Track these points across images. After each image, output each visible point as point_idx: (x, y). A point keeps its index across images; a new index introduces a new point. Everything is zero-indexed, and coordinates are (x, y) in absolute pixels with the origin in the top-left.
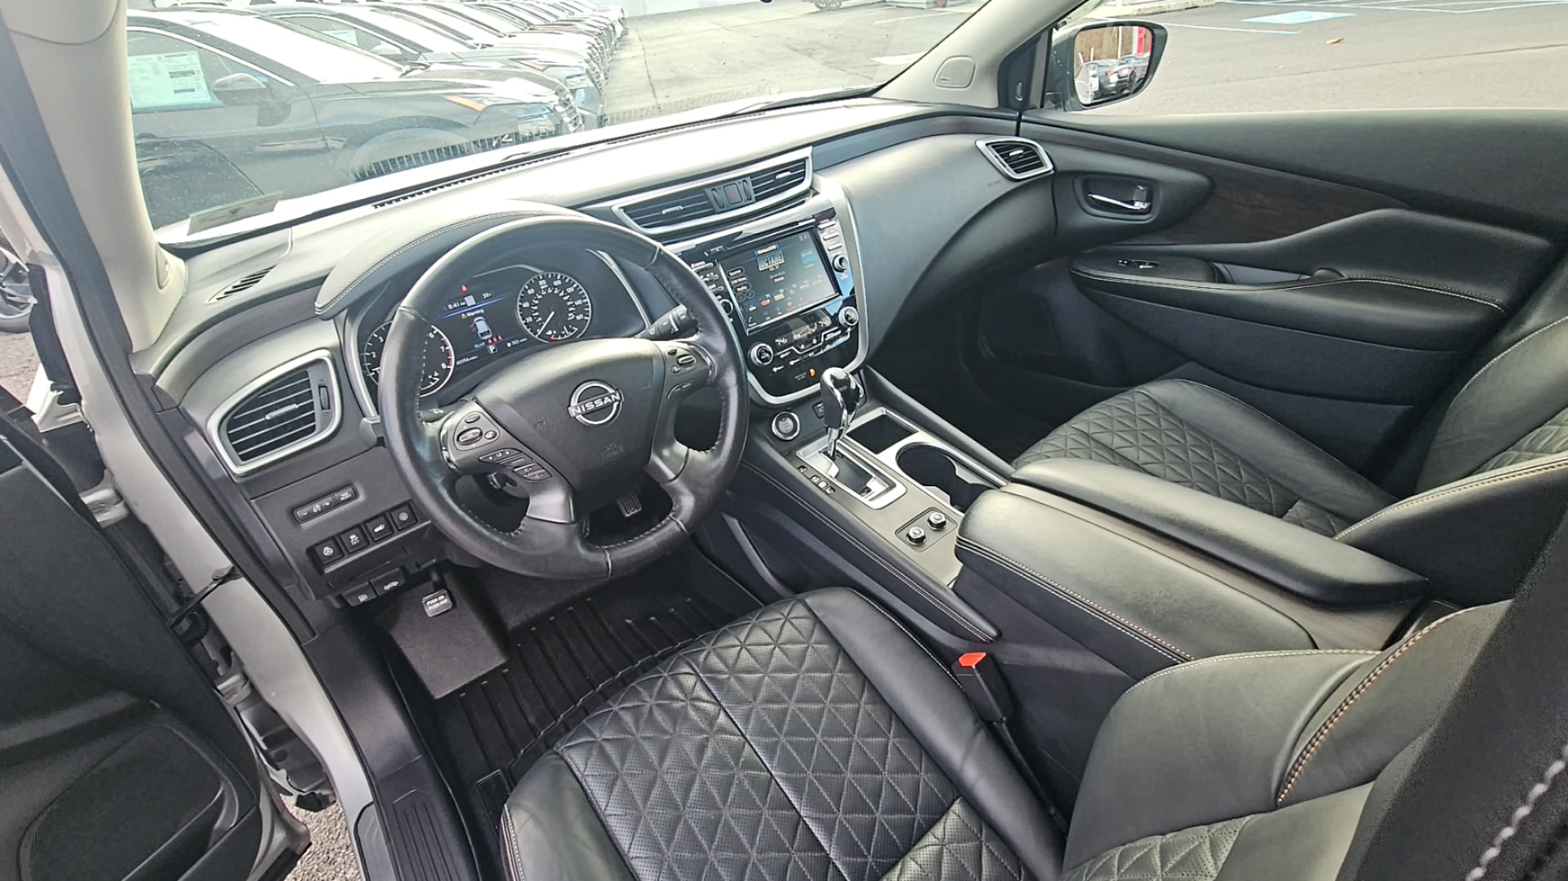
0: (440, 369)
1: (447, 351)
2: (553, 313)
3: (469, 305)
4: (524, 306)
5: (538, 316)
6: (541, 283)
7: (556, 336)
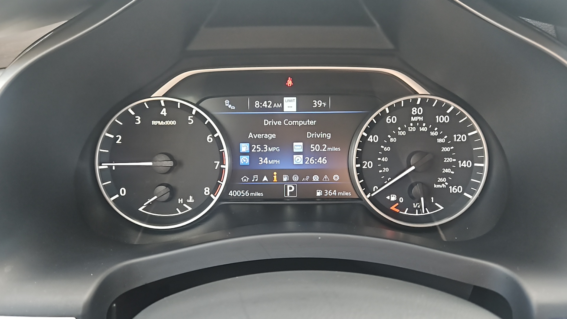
0: (198, 193)
1: (222, 170)
2: (413, 168)
4: (370, 139)
5: (384, 164)
6: (414, 110)
7: (401, 207)
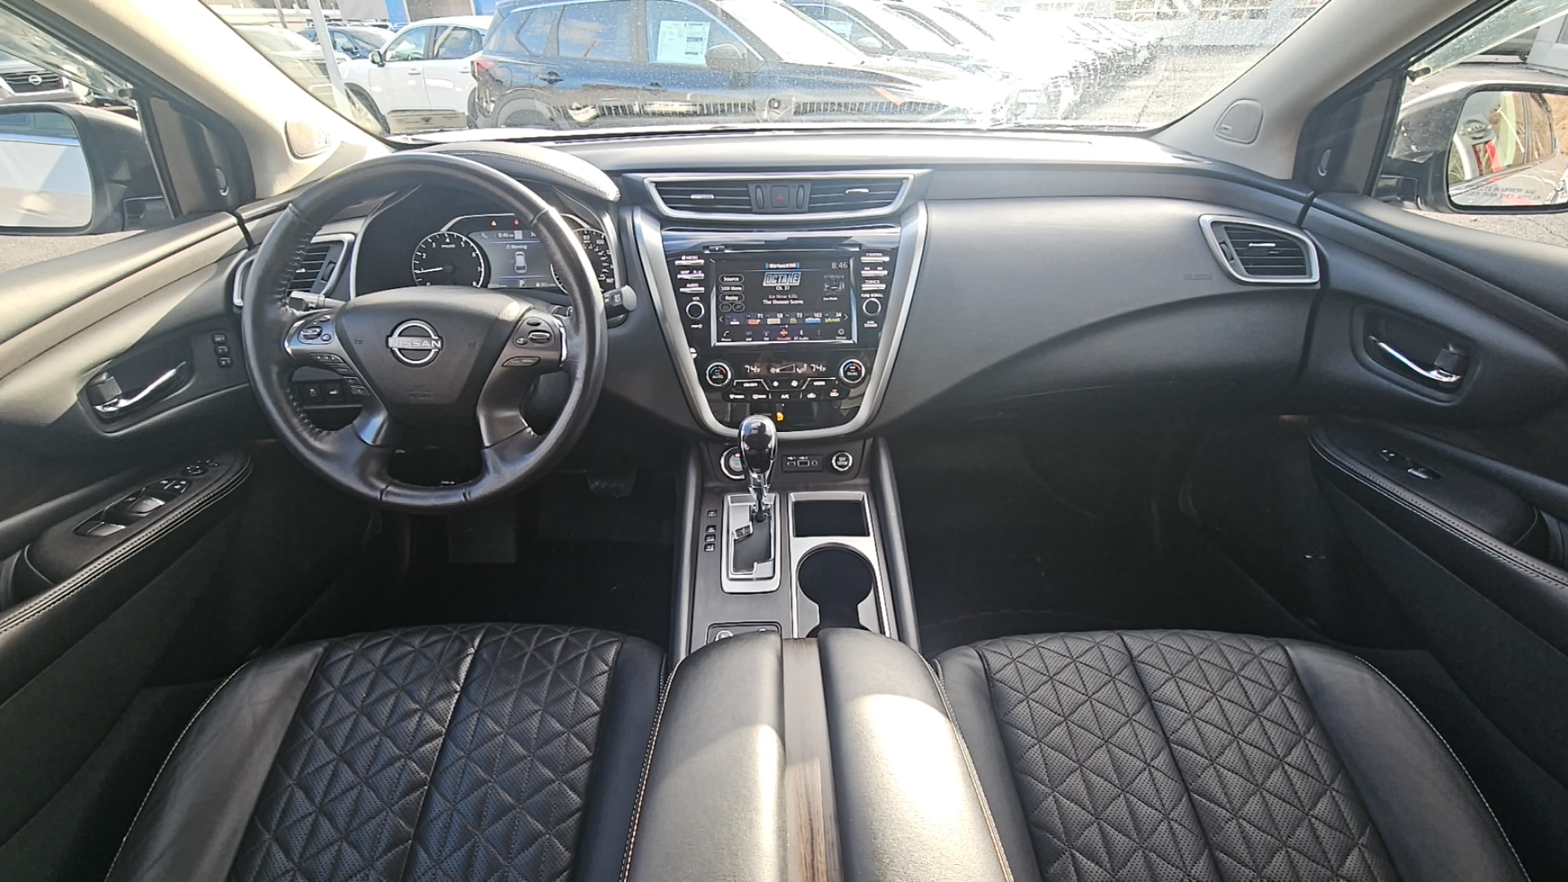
3: (516, 238)
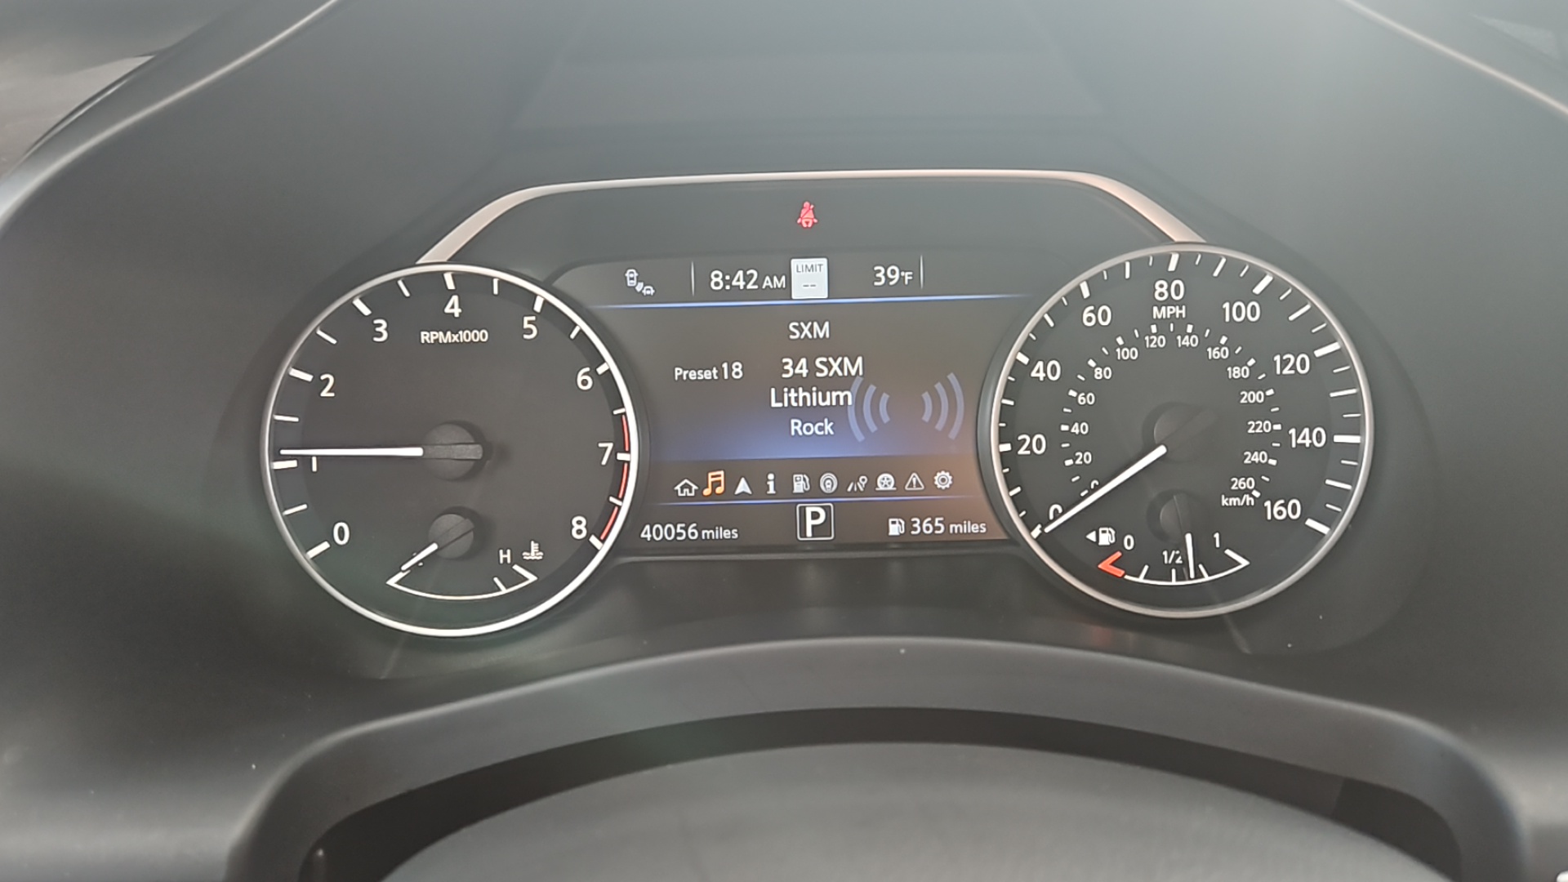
0: (554, 536)
1: (620, 468)
2: (1161, 451)
4: (1038, 372)
5: (1079, 443)
6: (1161, 288)
7: (1130, 563)
